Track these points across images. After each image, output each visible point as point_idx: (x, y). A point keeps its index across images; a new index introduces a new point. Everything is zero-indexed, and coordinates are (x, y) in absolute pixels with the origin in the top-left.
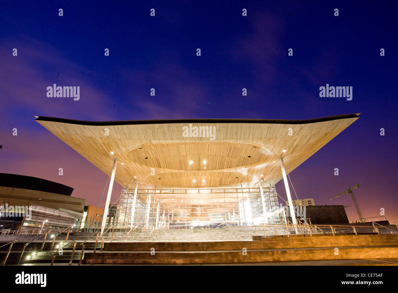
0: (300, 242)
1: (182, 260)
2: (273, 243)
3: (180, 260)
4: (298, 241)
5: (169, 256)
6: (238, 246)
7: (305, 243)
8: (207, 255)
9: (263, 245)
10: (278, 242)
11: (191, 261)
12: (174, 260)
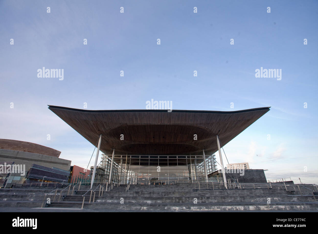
0: (220, 193)
1: (150, 201)
2: (204, 193)
3: (149, 201)
4: (219, 193)
5: (143, 199)
6: (183, 194)
7: (223, 194)
8: (164, 199)
9: (198, 194)
10: (207, 192)
11: (155, 202)
12: (146, 201)
